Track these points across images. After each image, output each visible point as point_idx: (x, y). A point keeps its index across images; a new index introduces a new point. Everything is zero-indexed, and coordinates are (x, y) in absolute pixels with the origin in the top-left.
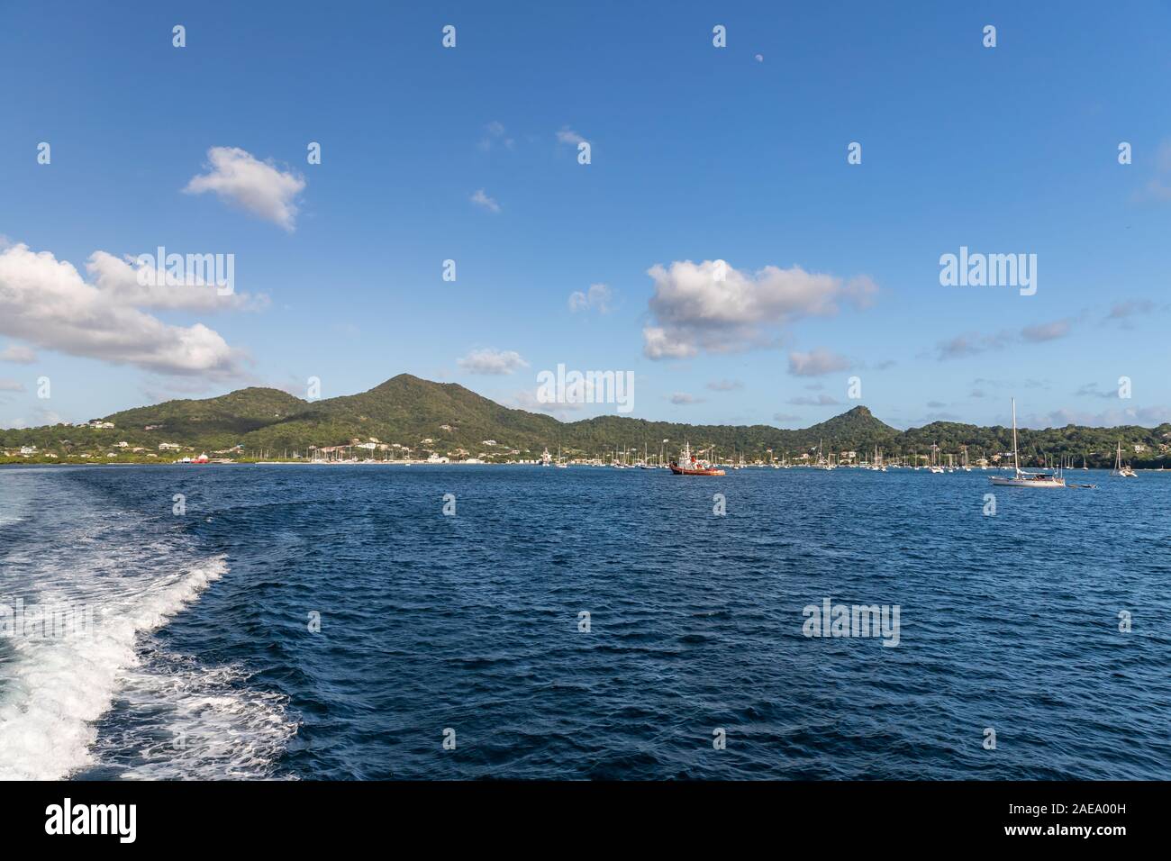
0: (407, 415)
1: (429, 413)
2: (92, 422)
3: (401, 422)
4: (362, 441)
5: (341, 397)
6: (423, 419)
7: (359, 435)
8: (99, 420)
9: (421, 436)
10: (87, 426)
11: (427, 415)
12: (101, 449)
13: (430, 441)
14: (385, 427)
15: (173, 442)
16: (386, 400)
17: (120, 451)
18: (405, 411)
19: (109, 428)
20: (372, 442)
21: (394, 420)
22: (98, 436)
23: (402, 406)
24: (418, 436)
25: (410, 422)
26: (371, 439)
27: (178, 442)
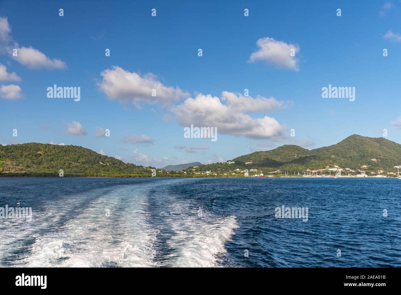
0: (356, 154)
1: (367, 153)
2: (228, 161)
3: (353, 158)
4: (331, 167)
5: (324, 147)
6: (364, 156)
7: (329, 165)
8: (230, 161)
9: (361, 164)
10: (226, 163)
11: (366, 154)
12: (230, 171)
13: (365, 166)
14: (344, 160)
15: (255, 169)
16: (346, 147)
17: (236, 172)
18: (355, 152)
19: (233, 164)
20: (335, 168)
21: (349, 157)
22: (230, 167)
23: (353, 150)
24: (359, 165)
25: (357, 158)
26: (335, 166)
27: (257, 169)
